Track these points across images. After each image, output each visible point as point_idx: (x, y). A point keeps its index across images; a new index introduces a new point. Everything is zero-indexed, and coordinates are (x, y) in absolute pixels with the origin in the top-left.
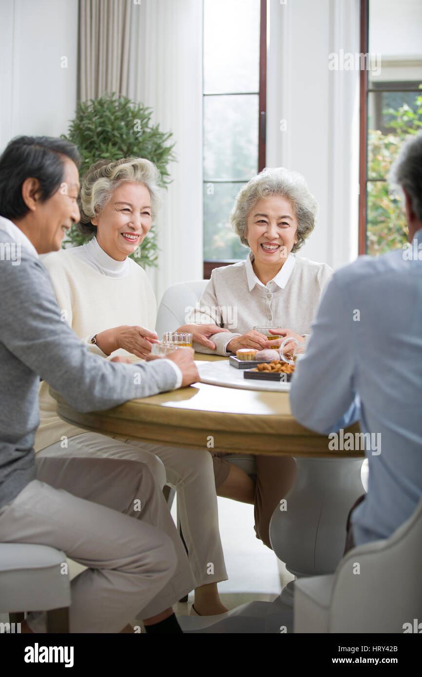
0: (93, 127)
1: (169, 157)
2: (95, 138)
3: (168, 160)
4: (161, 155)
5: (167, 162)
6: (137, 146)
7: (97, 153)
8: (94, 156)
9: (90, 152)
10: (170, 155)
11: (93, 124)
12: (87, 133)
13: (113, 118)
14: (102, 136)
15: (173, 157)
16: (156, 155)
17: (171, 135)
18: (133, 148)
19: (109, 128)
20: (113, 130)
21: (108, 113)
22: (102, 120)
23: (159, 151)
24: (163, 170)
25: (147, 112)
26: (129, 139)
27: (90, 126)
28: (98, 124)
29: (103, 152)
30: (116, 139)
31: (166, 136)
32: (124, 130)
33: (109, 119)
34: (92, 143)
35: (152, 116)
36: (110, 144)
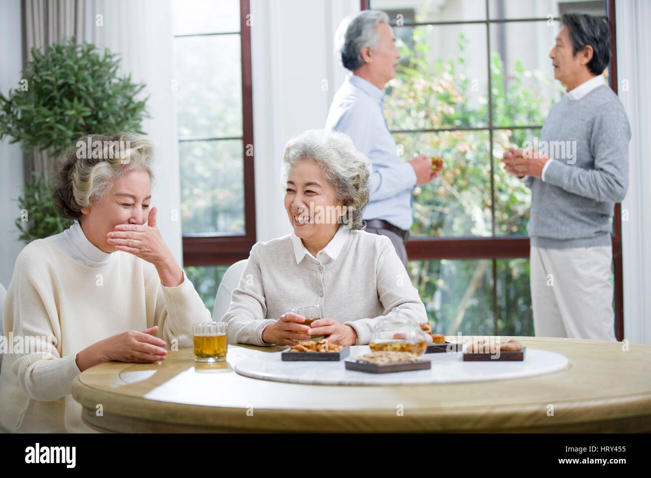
0: (52, 79)
1: (143, 113)
2: (55, 93)
3: (143, 116)
4: (134, 110)
5: (141, 120)
6: (107, 100)
7: (59, 110)
8: (55, 114)
9: (50, 109)
10: (144, 110)
11: (52, 75)
12: (46, 86)
13: (76, 67)
14: (63, 90)
15: (146, 112)
16: (129, 111)
17: (143, 86)
18: (102, 104)
19: (72, 81)
20: (77, 81)
21: (70, 62)
22: (62, 70)
23: (132, 106)
24: (138, 130)
25: (114, 59)
26: (96, 92)
27: (49, 78)
28: (58, 75)
29: (66, 109)
30: (82, 93)
31: (137, 88)
32: (90, 81)
33: (72, 69)
34: (52, 99)
35: (120, 64)
36: (76, 100)
